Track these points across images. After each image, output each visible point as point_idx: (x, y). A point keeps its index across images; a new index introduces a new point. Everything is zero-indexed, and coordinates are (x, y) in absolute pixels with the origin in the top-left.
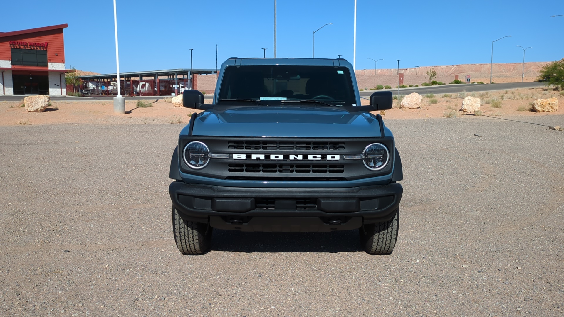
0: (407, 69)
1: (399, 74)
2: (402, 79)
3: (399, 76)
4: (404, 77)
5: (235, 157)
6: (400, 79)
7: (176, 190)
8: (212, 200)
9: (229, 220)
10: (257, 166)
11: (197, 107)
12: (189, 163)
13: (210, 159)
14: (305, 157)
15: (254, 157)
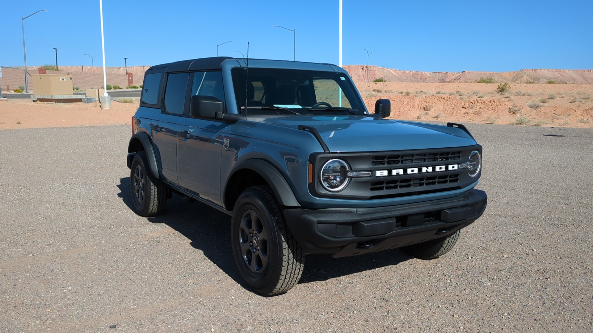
0: (120, 68)
1: (128, 73)
2: (131, 78)
3: (127, 75)
4: (133, 77)
5: (378, 173)
6: (129, 78)
7: (314, 218)
8: (355, 225)
9: (360, 245)
10: (396, 182)
11: (219, 116)
12: (325, 185)
13: (351, 178)
14: (434, 169)
15: (394, 172)
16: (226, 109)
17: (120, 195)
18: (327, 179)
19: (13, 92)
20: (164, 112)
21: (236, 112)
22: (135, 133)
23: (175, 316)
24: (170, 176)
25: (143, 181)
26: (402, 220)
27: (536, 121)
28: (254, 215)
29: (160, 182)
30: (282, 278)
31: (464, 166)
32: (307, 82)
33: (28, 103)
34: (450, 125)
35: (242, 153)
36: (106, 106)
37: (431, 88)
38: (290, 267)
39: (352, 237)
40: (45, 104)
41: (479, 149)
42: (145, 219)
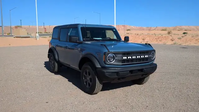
1: (45, 28)
5: (124, 58)
6: (45, 30)
7: (105, 71)
8: (117, 73)
9: (119, 79)
10: (129, 60)
11: (77, 42)
12: (109, 61)
13: (116, 59)
14: (140, 57)
15: (129, 58)
16: (79, 39)
17: (45, 67)
18: (109, 60)
19: (7, 35)
20: (60, 40)
21: (82, 40)
22: (50, 47)
23: (65, 100)
24: (62, 60)
25: (53, 62)
26: (131, 72)
27: (180, 43)
28: (88, 71)
29: (59, 62)
30: (96, 89)
31: (150, 56)
32: (104, 31)
33: (12, 38)
34: (146, 44)
35: (84, 53)
36: (38, 39)
37: (146, 32)
38: (98, 85)
39: (116, 76)
40: (18, 38)
41: (154, 51)
42: (53, 74)
